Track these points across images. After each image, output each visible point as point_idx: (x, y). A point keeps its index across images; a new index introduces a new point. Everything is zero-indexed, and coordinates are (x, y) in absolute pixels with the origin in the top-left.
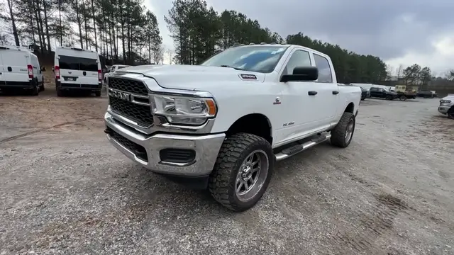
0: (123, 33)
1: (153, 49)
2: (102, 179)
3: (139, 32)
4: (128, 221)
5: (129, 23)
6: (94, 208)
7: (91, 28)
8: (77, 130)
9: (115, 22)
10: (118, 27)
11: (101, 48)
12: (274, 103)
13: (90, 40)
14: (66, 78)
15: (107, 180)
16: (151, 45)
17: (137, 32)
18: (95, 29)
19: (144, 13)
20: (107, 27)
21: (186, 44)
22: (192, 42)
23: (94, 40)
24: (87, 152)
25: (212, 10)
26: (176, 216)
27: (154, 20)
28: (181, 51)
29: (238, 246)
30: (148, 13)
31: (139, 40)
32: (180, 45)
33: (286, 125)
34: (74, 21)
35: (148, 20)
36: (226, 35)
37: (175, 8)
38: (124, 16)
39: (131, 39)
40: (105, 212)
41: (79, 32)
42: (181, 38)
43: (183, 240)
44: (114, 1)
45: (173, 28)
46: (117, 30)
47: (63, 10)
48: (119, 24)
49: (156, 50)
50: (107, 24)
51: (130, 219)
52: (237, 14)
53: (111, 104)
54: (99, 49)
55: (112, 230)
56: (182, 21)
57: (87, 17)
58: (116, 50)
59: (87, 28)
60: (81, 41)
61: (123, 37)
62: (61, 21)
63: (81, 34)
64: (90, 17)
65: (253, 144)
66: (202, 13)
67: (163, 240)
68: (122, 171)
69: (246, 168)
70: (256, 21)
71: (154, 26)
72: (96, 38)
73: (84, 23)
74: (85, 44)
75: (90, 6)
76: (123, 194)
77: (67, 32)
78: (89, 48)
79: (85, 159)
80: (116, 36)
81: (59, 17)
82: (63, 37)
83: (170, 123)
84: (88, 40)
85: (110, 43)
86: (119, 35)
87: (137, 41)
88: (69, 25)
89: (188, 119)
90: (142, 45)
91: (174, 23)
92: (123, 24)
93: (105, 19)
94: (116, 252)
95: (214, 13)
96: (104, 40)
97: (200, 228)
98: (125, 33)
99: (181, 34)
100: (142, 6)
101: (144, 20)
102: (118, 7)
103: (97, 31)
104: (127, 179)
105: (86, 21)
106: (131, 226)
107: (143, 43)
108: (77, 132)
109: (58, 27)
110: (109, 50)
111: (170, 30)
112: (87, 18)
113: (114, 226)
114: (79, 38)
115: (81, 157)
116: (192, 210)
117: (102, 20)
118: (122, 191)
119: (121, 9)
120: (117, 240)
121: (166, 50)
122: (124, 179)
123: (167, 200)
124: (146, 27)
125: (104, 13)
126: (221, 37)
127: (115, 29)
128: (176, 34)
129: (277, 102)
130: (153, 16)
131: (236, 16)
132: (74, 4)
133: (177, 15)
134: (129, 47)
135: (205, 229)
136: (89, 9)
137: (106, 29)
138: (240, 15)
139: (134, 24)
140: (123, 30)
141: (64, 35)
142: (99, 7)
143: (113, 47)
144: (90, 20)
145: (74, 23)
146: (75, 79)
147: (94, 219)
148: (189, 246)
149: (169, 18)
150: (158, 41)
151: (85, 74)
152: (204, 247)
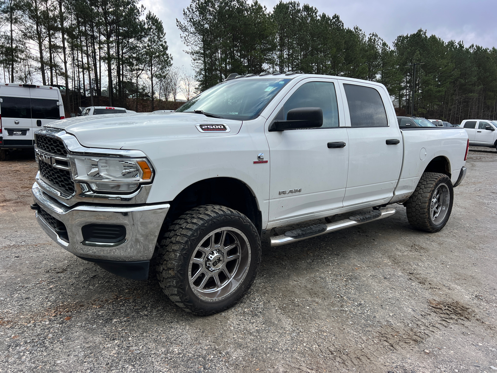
0: (108, 53)
1: (156, 76)
2: (30, 275)
3: (133, 48)
4: (47, 323)
5: (118, 35)
6: (9, 308)
7: (59, 47)
8: (15, 211)
9: (96, 34)
10: (100, 43)
11: (73, 79)
12: (255, 163)
13: (56, 66)
14: (11, 131)
15: (36, 275)
16: (155, 69)
17: (131, 49)
18: (64, 48)
19: (142, 18)
20: (84, 43)
21: (213, 64)
22: (223, 60)
23: (63, 66)
24: (19, 240)
25: (256, 3)
26: (112, 319)
27: (160, 28)
28: (205, 76)
29: (179, 354)
30: (149, 17)
31: (135, 62)
32: (202, 67)
33: (284, 193)
34: (31, 38)
35: (150, 29)
36: (282, 45)
37: (194, 5)
38: (111, 24)
39: (121, 61)
40: (21, 312)
41: (39, 55)
42: (205, 55)
43: (109, 345)
44: (94, 1)
45: (192, 39)
46: (100, 48)
47: (16, 22)
48: (103, 38)
49: (161, 77)
50: (83, 39)
51: (50, 320)
52: (301, 7)
53: (41, 170)
54: (70, 81)
55: (23, 332)
56: (207, 26)
57: (52, 29)
58: (97, 81)
59: (53, 48)
60: (42, 69)
61: (108, 59)
62: (12, 40)
63: (42, 57)
64: (56, 29)
65: (214, 218)
66: (240, 11)
67: (84, 345)
68: (60, 264)
69: (213, 254)
70: (336, 17)
71: (159, 38)
72: (65, 63)
73: (47, 39)
74: (48, 73)
75: (57, 12)
76: (52, 292)
77: (22, 56)
78: (55, 79)
79: (14, 250)
80: (98, 57)
81: (9, 34)
82: (15, 65)
83: (94, 192)
84: (53, 66)
85: (88, 69)
86: (103, 55)
87: (131, 64)
88: (24, 44)
89: (119, 186)
90: (139, 69)
91: (193, 29)
92: (108, 37)
93: (80, 32)
94: (22, 354)
95: (260, 8)
96: (78, 66)
97: (138, 334)
98: (112, 52)
99: (205, 48)
100: (138, 6)
101: (143, 29)
102: (100, 10)
103: (68, 51)
104: (62, 275)
105: (50, 36)
106: (48, 328)
107: (141, 66)
108: (14, 214)
109: (7, 49)
110: (87, 82)
111: (186, 41)
112: (51, 32)
113: (28, 327)
114: (39, 65)
115: (9, 246)
116: (138, 313)
117: (76, 32)
118: (51, 289)
119: (106, 13)
120: (26, 342)
121: (181, 75)
122: (59, 275)
123: (107, 301)
124: (146, 39)
125: (78, 22)
126: (273, 49)
127: (97, 47)
128: (197, 49)
129: (260, 161)
130: (156, 21)
131: (299, 11)
132: (31, 11)
133: (197, 17)
134: (119, 74)
135: (145, 334)
136: (54, 19)
137: (81, 46)
138: (306, 8)
139: (127, 35)
140: (109, 48)
141: (16, 61)
142: (70, 13)
143: (93, 76)
144: (56, 35)
145: (31, 41)
146: (24, 132)
147: (6, 319)
148: (114, 352)
149: (185, 22)
150: (166, 62)
151: (39, 124)
152: (132, 353)
